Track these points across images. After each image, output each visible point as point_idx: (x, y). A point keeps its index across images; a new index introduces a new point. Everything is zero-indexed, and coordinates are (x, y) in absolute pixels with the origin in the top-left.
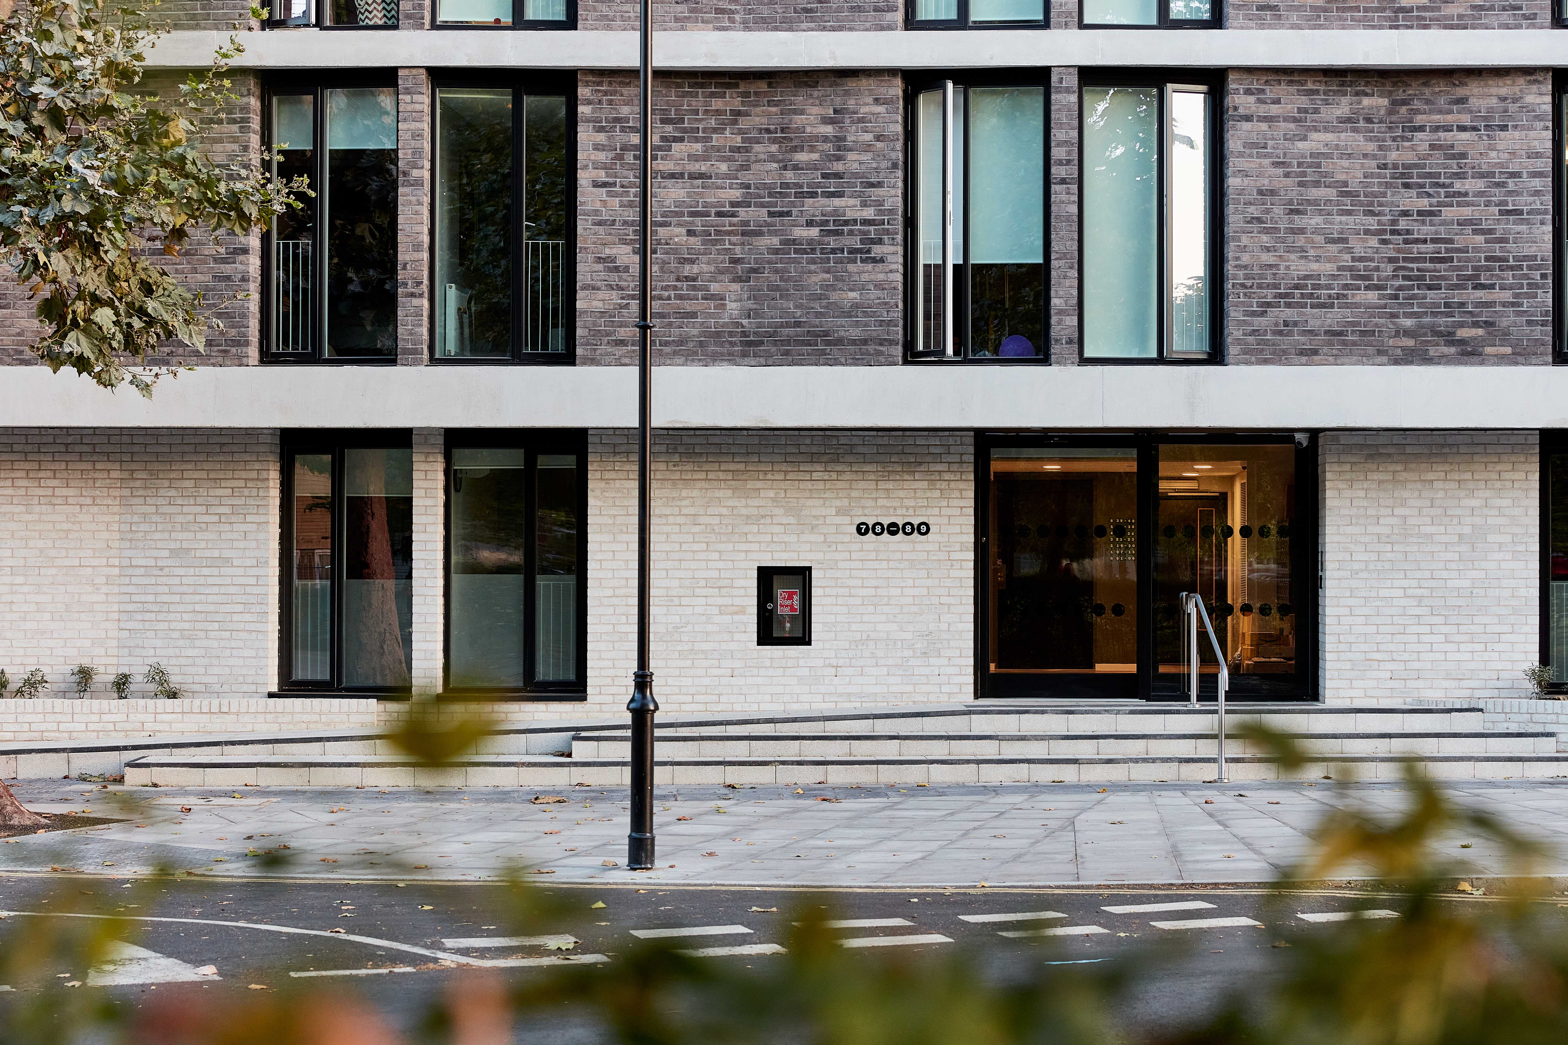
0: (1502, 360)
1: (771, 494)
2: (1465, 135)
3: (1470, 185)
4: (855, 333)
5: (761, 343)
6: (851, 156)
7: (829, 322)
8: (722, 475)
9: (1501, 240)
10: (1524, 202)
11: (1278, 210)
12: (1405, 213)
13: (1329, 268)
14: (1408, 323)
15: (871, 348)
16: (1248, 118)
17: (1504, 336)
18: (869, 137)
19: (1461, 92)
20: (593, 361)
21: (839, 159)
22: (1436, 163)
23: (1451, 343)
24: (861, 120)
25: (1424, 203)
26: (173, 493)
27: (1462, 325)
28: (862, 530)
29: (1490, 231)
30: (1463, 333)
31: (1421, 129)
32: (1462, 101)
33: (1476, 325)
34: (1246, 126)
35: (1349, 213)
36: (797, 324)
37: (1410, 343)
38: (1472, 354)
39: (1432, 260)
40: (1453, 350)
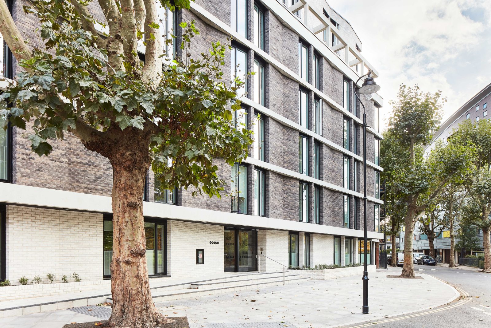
0: (294, 221)
1: (198, 235)
2: (291, 187)
3: (291, 194)
4: (224, 206)
5: (210, 206)
6: (224, 173)
7: (220, 204)
8: (191, 231)
9: (294, 203)
10: (297, 198)
11: (274, 194)
12: (285, 197)
13: (278, 204)
14: (285, 214)
15: (227, 209)
16: (271, 179)
17: (294, 217)
18: (227, 170)
19: (290, 180)
20: (184, 206)
21: (222, 173)
22: (288, 190)
23: (289, 217)
24: (225, 167)
25: (286, 196)
26: (76, 228)
27: (290, 215)
28: (210, 243)
29: (293, 202)
30: (291, 216)
31: (286, 185)
32: (290, 182)
33: (292, 215)
34: (271, 180)
35: (279, 196)
36: (215, 203)
37: (285, 217)
38: (291, 219)
39: (287, 205)
40: (289, 219)
